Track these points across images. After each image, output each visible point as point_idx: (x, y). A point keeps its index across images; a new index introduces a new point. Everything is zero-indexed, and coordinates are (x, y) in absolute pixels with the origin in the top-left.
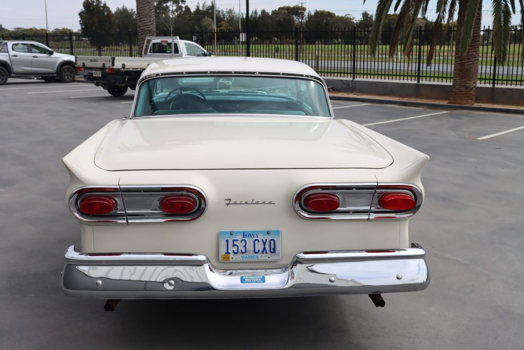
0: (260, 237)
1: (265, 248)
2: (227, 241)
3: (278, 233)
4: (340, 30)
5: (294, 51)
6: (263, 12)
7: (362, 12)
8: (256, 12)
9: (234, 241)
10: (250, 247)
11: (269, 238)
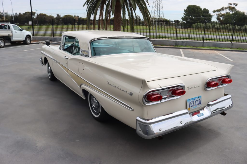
0: (197, 99)
1: (198, 103)
2: (189, 103)
3: (201, 96)
4: (49, 20)
5: (52, 28)
6: (20, 14)
7: (57, 14)
8: (17, 14)
9: (191, 102)
10: (195, 104)
11: (199, 99)
